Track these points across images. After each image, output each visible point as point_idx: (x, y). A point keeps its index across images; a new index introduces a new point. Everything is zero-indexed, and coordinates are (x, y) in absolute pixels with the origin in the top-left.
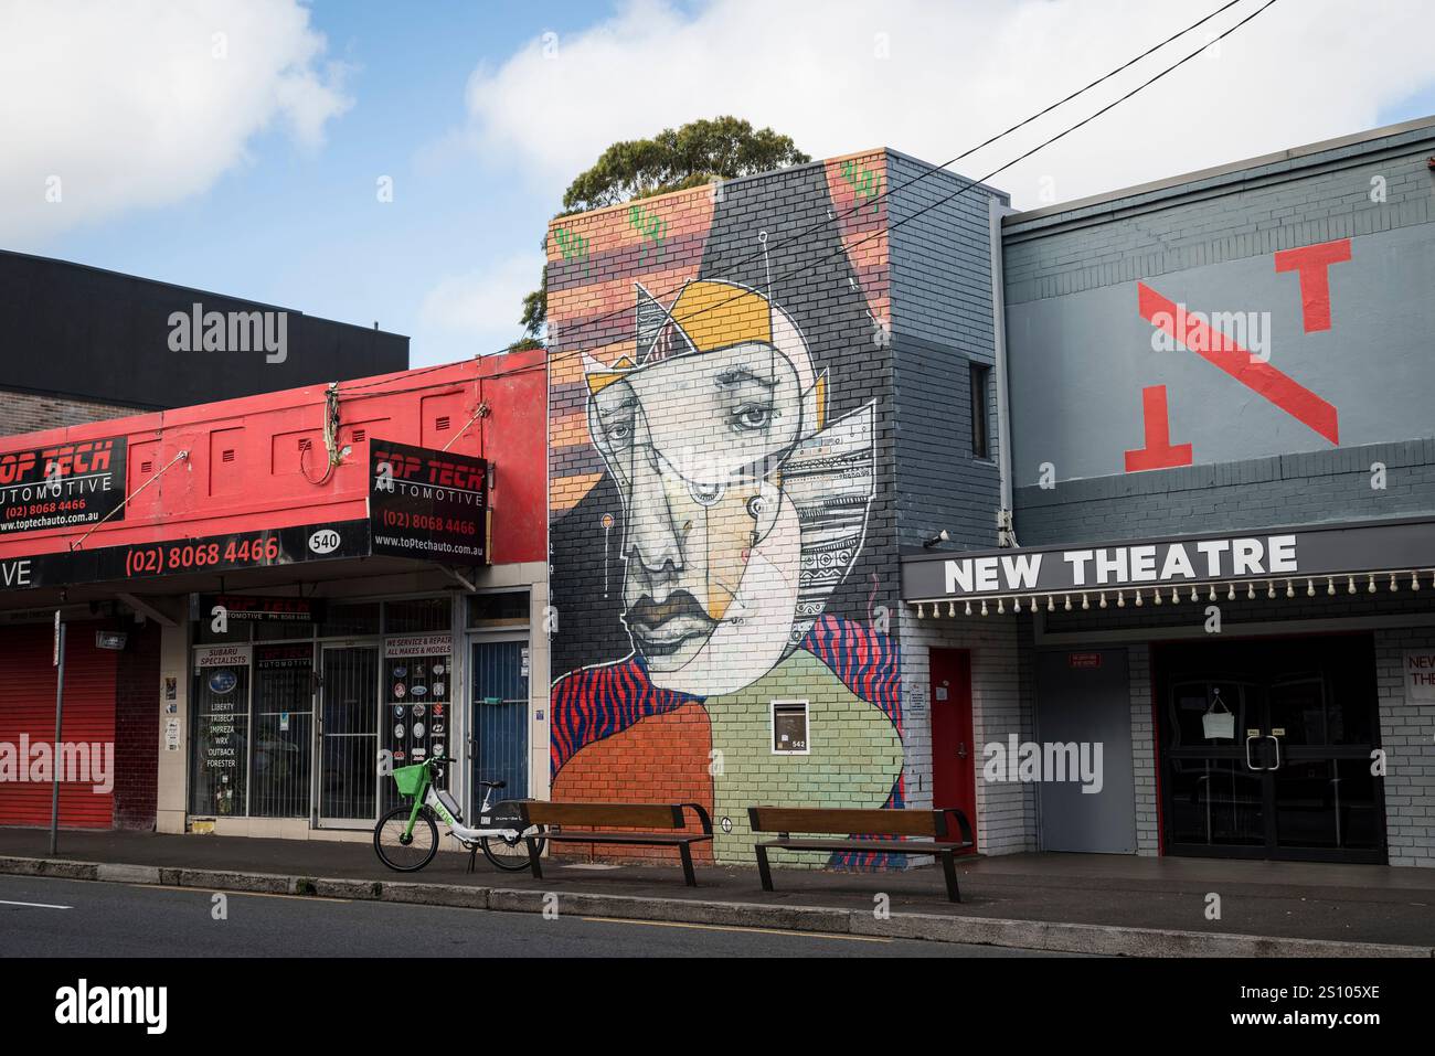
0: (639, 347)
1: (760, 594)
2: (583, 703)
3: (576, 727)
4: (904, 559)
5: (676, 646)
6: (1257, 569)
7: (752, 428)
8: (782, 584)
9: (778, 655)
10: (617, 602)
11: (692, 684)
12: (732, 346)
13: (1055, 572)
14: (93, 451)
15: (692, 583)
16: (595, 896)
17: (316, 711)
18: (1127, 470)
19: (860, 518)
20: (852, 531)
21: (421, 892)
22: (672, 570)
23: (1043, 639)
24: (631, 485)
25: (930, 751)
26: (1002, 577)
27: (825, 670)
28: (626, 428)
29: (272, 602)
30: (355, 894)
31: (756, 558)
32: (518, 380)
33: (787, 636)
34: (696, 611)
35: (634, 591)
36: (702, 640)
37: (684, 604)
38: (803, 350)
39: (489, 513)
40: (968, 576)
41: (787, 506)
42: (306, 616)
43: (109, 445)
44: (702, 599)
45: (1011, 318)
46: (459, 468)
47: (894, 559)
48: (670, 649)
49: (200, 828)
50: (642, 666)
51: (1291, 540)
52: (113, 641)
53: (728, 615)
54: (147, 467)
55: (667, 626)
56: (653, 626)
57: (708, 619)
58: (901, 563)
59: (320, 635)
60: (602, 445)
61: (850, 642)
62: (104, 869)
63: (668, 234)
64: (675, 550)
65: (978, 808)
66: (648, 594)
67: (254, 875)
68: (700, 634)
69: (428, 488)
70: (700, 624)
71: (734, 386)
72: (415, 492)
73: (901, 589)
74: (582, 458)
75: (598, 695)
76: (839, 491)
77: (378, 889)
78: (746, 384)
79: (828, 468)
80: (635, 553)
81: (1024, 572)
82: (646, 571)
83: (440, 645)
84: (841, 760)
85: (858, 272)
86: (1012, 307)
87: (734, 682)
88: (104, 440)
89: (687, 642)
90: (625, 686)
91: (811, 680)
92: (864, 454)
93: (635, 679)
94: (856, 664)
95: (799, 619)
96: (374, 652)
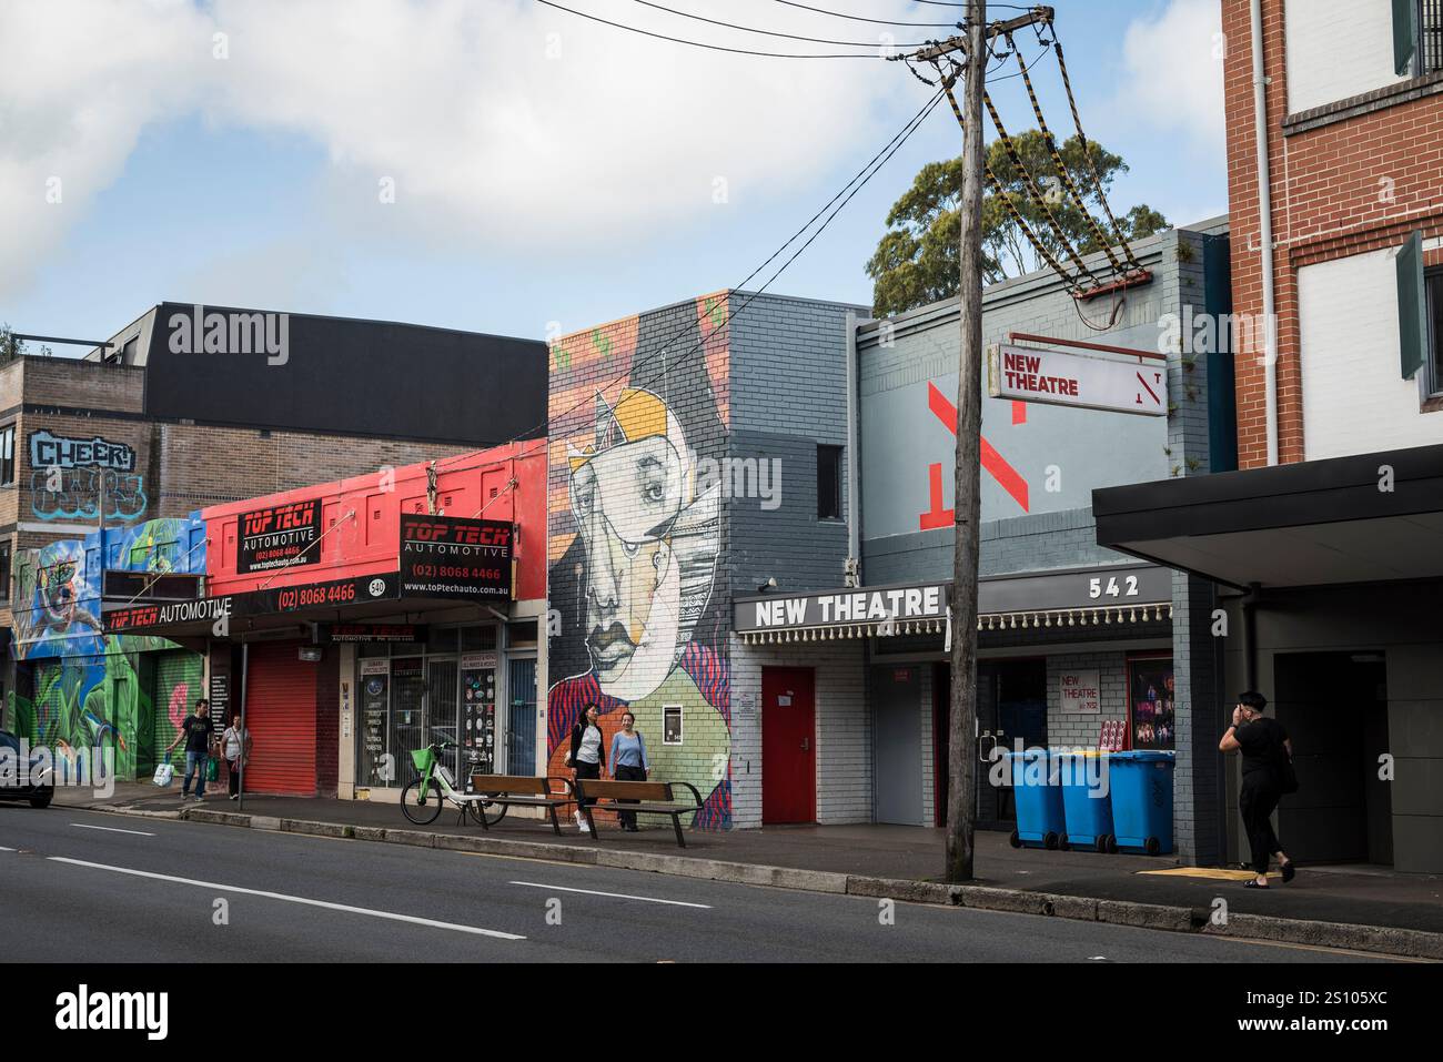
0: (597, 437)
1: (659, 626)
2: (565, 706)
3: (561, 722)
4: (735, 600)
5: (614, 663)
6: (918, 612)
7: (656, 501)
8: (670, 618)
9: (666, 671)
10: (584, 628)
11: (622, 692)
12: (645, 439)
13: (813, 612)
14: (303, 510)
15: (622, 617)
16: (483, 839)
17: (423, 711)
18: (922, 528)
19: (711, 570)
20: (707, 579)
21: (404, 836)
22: (613, 607)
23: (875, 659)
24: (592, 542)
25: (760, 743)
26: (785, 616)
27: (691, 683)
28: (589, 498)
29: (380, 629)
30: (372, 837)
31: (657, 600)
32: (532, 460)
33: (672, 657)
34: (626, 639)
35: (592, 622)
36: (627, 659)
37: (618, 632)
38: (683, 441)
39: (514, 563)
40: (768, 614)
41: (673, 560)
42: (411, 638)
43: (312, 505)
44: (628, 628)
45: (864, 407)
46: (484, 530)
47: (728, 601)
48: (610, 666)
49: (362, 797)
50: (596, 677)
51: (935, 590)
52: (311, 655)
53: (641, 642)
54: (333, 521)
55: (609, 648)
56: (603, 648)
57: (631, 644)
58: (733, 604)
59: (427, 652)
60: (577, 512)
61: (705, 662)
62: (254, 819)
63: (614, 351)
64: (614, 592)
65: (818, 788)
66: (599, 623)
67: (326, 824)
68: (626, 655)
69: (454, 547)
70: (627, 647)
71: (647, 468)
72: (442, 549)
73: (733, 623)
74: (566, 522)
75: (573, 699)
76: (700, 550)
77: (383, 834)
78: (653, 467)
79: (695, 533)
80: (593, 594)
81: (797, 610)
82: (599, 607)
83: (491, 660)
84: (699, 749)
85: (713, 384)
86: (864, 399)
87: (642, 691)
88: (309, 502)
89: (620, 660)
90: (587, 692)
91: (684, 690)
92: (713, 522)
93: (592, 688)
94: (708, 679)
95: (679, 644)
96: (456, 664)
